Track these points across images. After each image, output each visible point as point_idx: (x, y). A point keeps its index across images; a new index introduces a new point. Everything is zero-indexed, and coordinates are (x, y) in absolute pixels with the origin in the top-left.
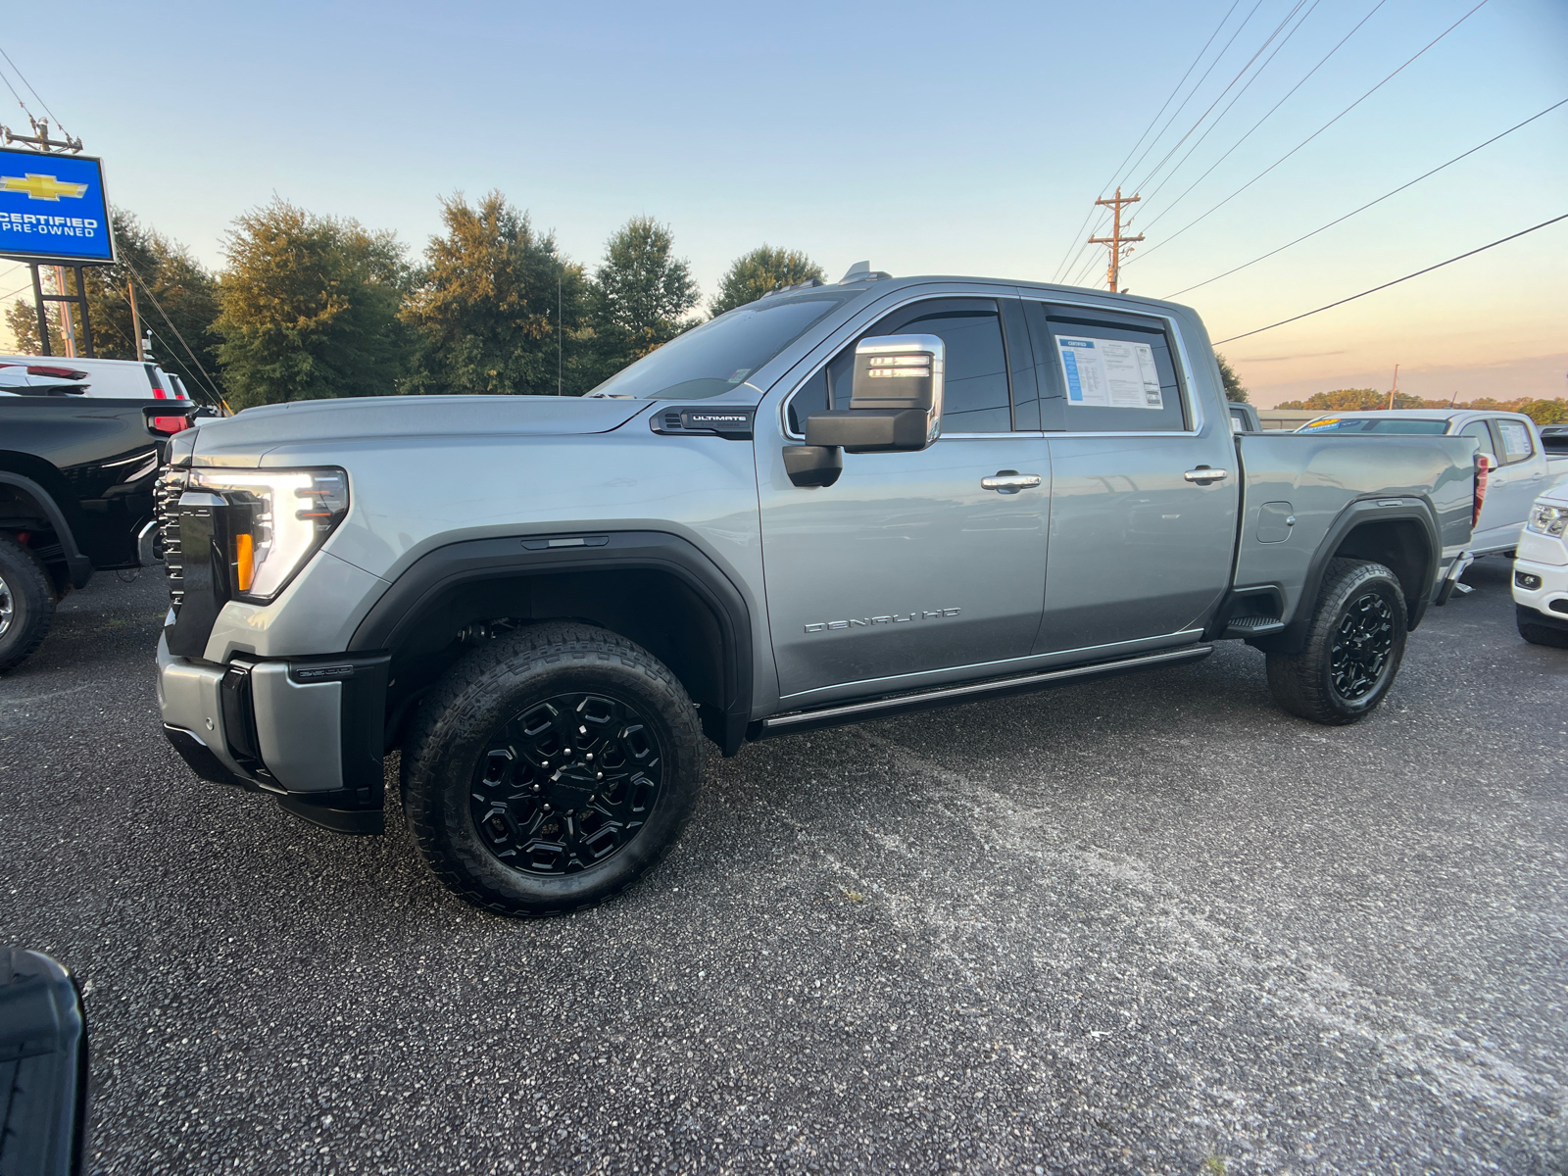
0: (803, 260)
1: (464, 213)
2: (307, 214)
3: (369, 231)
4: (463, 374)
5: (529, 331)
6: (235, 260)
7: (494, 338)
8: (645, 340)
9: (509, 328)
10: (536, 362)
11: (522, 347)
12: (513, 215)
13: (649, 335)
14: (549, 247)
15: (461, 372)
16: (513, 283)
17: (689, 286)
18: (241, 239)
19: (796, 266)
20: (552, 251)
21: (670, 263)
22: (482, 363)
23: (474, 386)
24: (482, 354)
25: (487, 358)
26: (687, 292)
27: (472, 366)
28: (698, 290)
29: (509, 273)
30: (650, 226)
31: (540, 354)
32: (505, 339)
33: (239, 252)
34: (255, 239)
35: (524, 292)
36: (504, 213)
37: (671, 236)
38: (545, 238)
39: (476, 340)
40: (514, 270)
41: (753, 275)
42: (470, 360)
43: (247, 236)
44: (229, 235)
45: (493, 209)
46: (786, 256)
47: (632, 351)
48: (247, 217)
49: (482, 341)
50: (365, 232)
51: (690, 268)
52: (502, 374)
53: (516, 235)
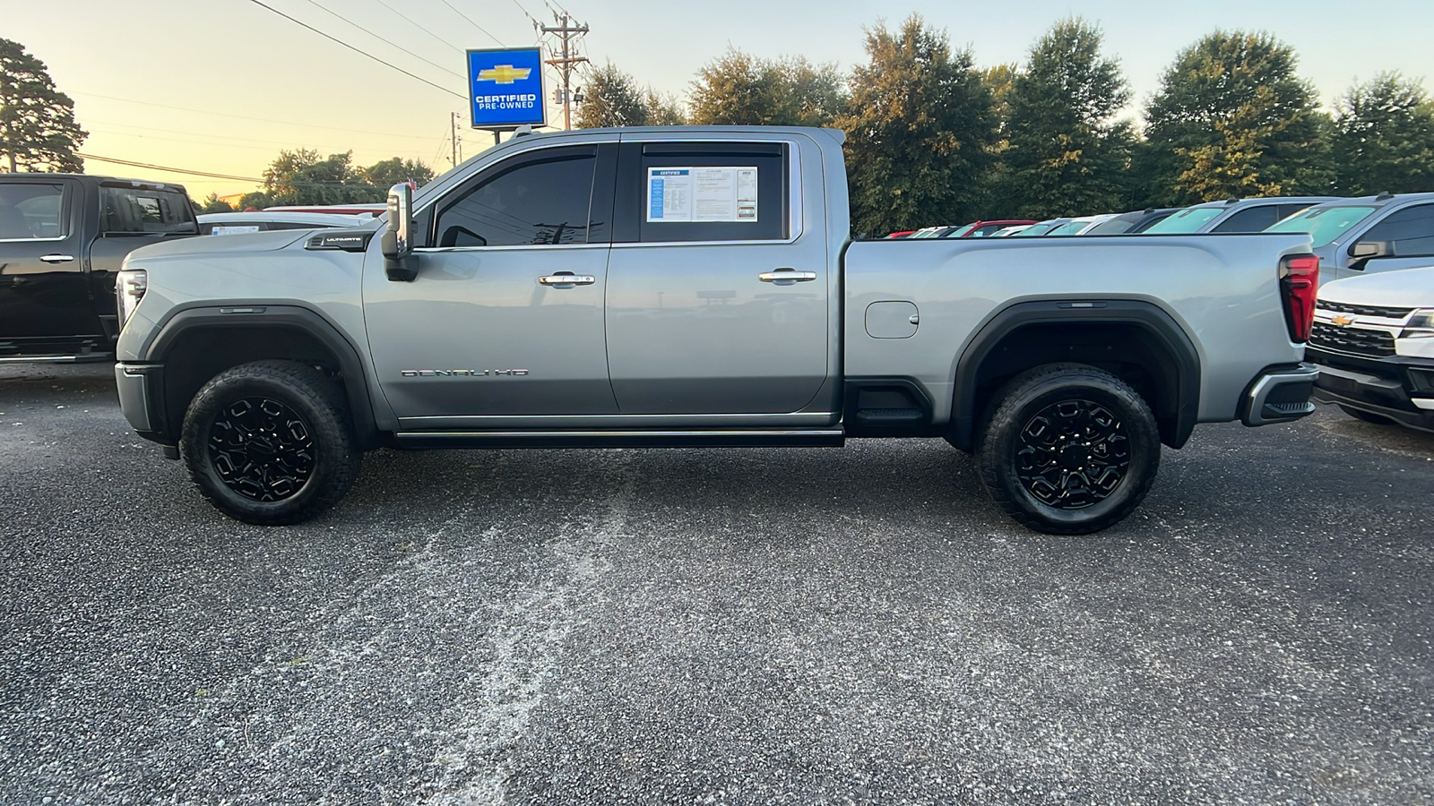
0: (1268, 41)
1: (884, 39)
2: (752, 59)
3: (815, 65)
4: (871, 194)
5: (938, 149)
6: (694, 106)
7: (904, 158)
8: (1060, 150)
9: (918, 147)
10: (942, 179)
11: (930, 165)
12: (931, 35)
13: (1065, 143)
14: (965, 61)
15: (868, 193)
16: (924, 102)
17: (1116, 85)
18: (701, 88)
19: (1255, 48)
20: (969, 65)
21: (1096, 63)
22: (890, 183)
23: (879, 207)
24: (890, 175)
25: (894, 177)
26: (1116, 92)
27: (879, 187)
28: (1129, 89)
29: (919, 93)
30: (1077, 26)
31: (947, 171)
32: (913, 159)
33: (697, 99)
34: (710, 87)
35: (933, 110)
36: (921, 34)
37: (1101, 33)
38: (963, 53)
39: (885, 162)
40: (925, 90)
41: (1197, 67)
42: (878, 181)
43: (705, 84)
44: (691, 86)
45: (912, 32)
46: (1244, 38)
47: (1044, 161)
48: (706, 69)
49: (892, 162)
50: (810, 67)
51: (1121, 65)
52: (907, 193)
53: (935, 53)
